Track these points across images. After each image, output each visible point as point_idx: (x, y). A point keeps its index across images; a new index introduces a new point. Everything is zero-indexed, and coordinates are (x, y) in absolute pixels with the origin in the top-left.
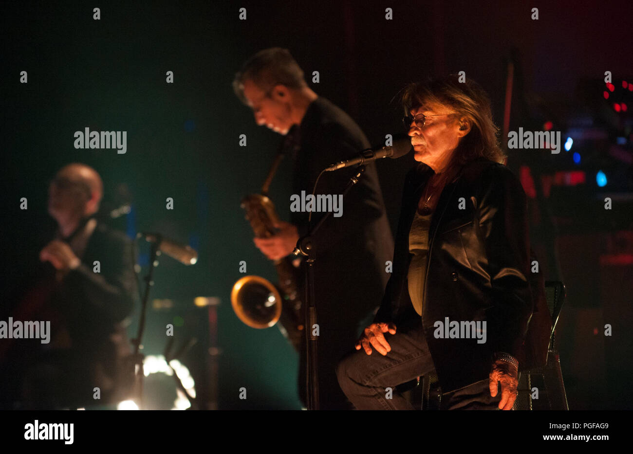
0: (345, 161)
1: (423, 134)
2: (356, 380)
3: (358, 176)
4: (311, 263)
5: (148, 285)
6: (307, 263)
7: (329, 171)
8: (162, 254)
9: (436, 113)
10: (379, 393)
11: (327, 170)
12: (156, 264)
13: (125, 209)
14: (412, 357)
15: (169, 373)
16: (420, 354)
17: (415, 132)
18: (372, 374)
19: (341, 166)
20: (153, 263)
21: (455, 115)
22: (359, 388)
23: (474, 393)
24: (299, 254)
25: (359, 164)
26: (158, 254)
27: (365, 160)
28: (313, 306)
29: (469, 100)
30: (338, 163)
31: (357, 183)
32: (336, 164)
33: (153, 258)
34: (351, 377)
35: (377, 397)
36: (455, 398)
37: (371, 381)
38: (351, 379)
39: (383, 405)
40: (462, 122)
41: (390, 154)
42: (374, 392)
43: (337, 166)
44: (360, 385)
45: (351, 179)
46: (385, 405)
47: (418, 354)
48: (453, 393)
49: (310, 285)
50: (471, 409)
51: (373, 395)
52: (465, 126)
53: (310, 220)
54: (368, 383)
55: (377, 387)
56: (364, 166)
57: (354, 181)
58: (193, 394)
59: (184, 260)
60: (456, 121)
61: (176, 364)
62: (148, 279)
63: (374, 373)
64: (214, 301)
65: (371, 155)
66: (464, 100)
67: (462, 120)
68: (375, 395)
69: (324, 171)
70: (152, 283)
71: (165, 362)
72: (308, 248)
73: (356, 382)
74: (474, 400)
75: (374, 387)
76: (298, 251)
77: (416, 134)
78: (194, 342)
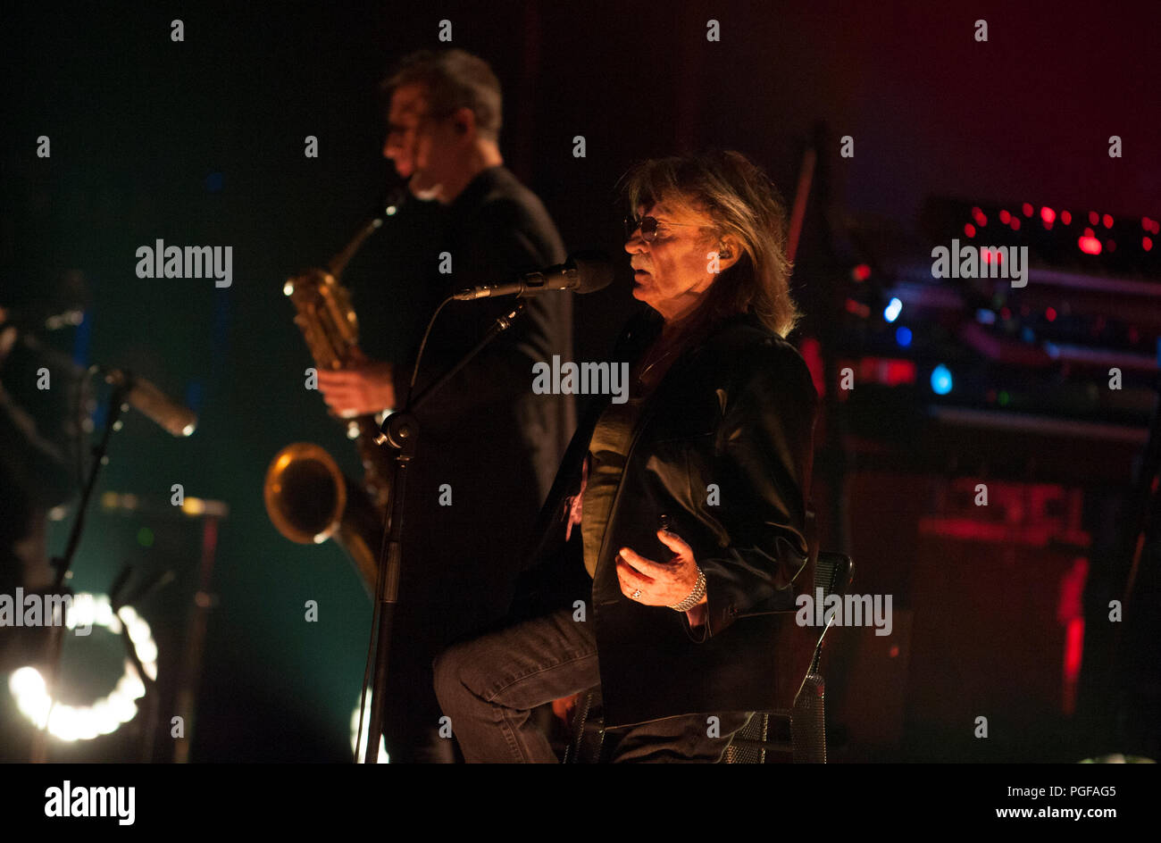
0: (491, 285)
1: (652, 254)
2: (474, 690)
3: (511, 316)
4: (405, 463)
5: (97, 464)
6: (397, 461)
7: (460, 300)
8: (132, 410)
9: (679, 221)
10: (507, 719)
11: (456, 298)
12: (118, 426)
13: (75, 317)
14: (576, 657)
15: (115, 628)
16: (589, 652)
17: (638, 247)
18: (505, 682)
19: (483, 293)
20: (114, 422)
21: (712, 230)
22: (477, 703)
23: (665, 733)
24: (384, 443)
25: (515, 294)
26: (125, 408)
27: (528, 289)
28: (397, 541)
29: (742, 206)
30: (477, 288)
31: (508, 328)
32: (473, 290)
33: (114, 414)
34: (465, 682)
35: (501, 727)
36: (632, 739)
37: (500, 694)
38: (464, 685)
39: (509, 742)
40: (724, 244)
41: (574, 285)
42: (499, 716)
43: (476, 292)
44: (480, 698)
45: (498, 320)
46: (512, 744)
47: (586, 651)
48: (630, 730)
49: (398, 502)
50: (659, 761)
51: (497, 721)
52: (728, 252)
53: (413, 384)
54: (494, 698)
55: (508, 708)
56: (523, 300)
57: (503, 325)
58: (152, 672)
59: (171, 426)
60: (714, 240)
61: (128, 613)
62: (99, 452)
63: (507, 679)
64: (216, 508)
65: (540, 281)
66: (732, 205)
67: (724, 241)
68: (501, 722)
69: (450, 299)
70: (105, 461)
71: (109, 609)
72: (402, 436)
73: (474, 694)
74: (664, 748)
75: (503, 707)
76: (384, 437)
77: (640, 250)
78: (168, 577)
